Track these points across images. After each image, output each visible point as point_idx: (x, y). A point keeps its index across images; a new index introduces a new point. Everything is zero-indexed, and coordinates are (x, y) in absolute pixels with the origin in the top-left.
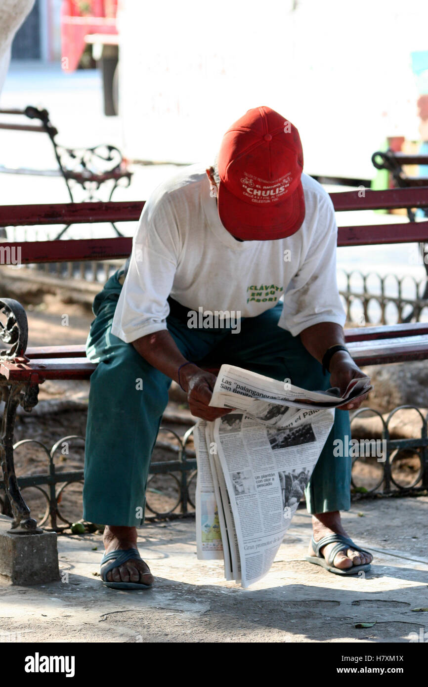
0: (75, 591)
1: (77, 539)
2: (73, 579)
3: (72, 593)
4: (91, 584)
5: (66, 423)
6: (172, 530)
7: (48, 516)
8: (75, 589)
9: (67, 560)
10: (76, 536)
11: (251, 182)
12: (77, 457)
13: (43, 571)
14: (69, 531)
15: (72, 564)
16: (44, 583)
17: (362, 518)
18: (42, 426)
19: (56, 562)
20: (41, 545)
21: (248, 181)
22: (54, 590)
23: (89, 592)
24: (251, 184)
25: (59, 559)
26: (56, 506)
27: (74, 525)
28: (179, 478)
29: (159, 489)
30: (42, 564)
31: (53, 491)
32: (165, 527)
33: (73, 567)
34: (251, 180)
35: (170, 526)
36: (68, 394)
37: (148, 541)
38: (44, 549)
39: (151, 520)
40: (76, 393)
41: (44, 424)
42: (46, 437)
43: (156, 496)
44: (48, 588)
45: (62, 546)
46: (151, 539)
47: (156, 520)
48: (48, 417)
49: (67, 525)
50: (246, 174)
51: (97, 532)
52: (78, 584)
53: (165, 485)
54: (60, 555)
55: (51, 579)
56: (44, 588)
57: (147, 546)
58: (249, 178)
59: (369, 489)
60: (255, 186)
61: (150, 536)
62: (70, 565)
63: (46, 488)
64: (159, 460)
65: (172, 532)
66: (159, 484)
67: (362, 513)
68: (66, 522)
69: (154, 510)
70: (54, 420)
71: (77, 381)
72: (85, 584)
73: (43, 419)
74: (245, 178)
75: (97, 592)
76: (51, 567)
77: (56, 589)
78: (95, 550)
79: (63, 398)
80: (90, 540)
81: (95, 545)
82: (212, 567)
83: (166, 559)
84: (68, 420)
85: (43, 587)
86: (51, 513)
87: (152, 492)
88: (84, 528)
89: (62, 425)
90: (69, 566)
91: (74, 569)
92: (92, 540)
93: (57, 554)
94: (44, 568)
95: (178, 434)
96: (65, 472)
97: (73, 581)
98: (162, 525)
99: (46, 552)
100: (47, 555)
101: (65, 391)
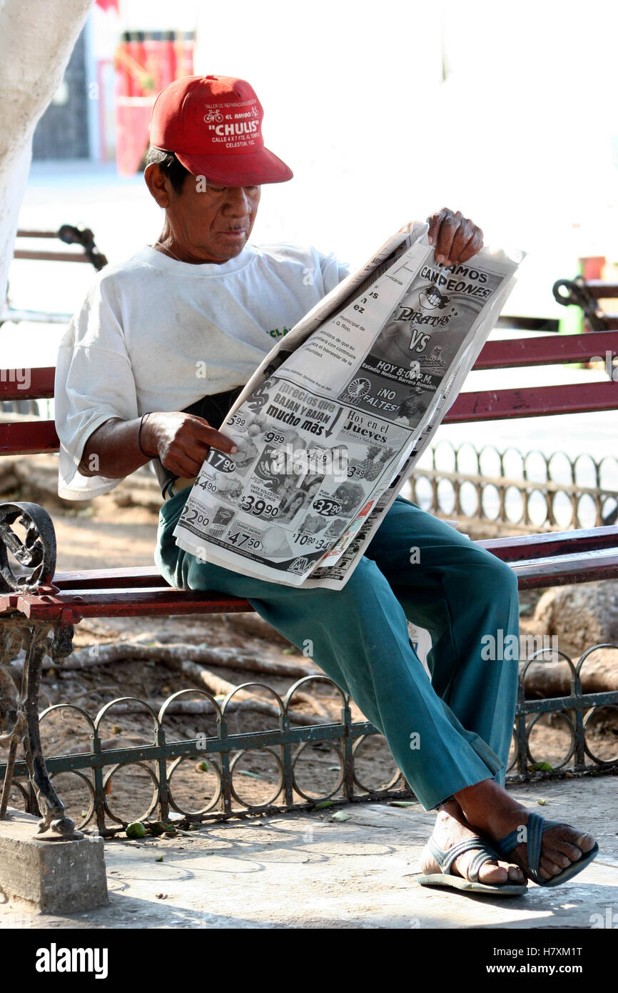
0: (131, 920)
1: (134, 845)
2: (128, 904)
3: (126, 924)
4: (154, 911)
5: (120, 679)
6: (271, 829)
7: (93, 813)
8: (132, 919)
9: (121, 877)
10: (133, 842)
11: (218, 115)
12: (137, 726)
13: (85, 892)
14: (123, 834)
15: (127, 882)
16: (87, 911)
17: (544, 807)
18: (87, 684)
19: (103, 879)
20: (81, 855)
21: (214, 114)
22: (101, 920)
23: (152, 922)
24: (219, 118)
25: (108, 875)
26: (104, 799)
27: (129, 825)
28: (280, 754)
29: (254, 770)
30: (84, 884)
31: (99, 777)
32: (261, 825)
33: (127, 886)
34: (217, 111)
35: (268, 824)
36: (123, 636)
37: (235, 846)
38: (86, 861)
39: (241, 816)
40: (135, 634)
41: (90, 680)
42: (93, 698)
43: (250, 781)
44: (92, 918)
45: (112, 856)
46: (239, 844)
47: (248, 816)
48: (95, 669)
49: (121, 826)
50: (208, 106)
51: (163, 835)
52: (135, 911)
53: (263, 765)
54: (108, 870)
55: (96, 905)
56: (87, 918)
57: (235, 854)
58: (214, 110)
59: (554, 766)
60: (225, 118)
61: (240, 839)
62: (124, 883)
63: (89, 772)
64: (255, 729)
65: (271, 832)
66: (255, 764)
67: (543, 800)
68: (119, 821)
69: (245, 801)
70: (104, 674)
71: (137, 618)
72: (145, 911)
73: (87, 672)
74: (208, 113)
75: (163, 921)
76: (96, 887)
77: (103, 919)
78: (160, 860)
79: (117, 643)
80: (153, 846)
81: (159, 854)
82: (328, 882)
83: (261, 873)
84: (125, 674)
85: (86, 916)
86: (96, 809)
87: (244, 775)
88: (144, 829)
89: (116, 682)
90: (124, 885)
91: (129, 890)
92: (156, 847)
93: (105, 868)
94: (87, 888)
95: (278, 691)
96: (117, 748)
97: (128, 907)
98: (258, 823)
99: (88, 866)
100: (89, 869)
101: (120, 632)
